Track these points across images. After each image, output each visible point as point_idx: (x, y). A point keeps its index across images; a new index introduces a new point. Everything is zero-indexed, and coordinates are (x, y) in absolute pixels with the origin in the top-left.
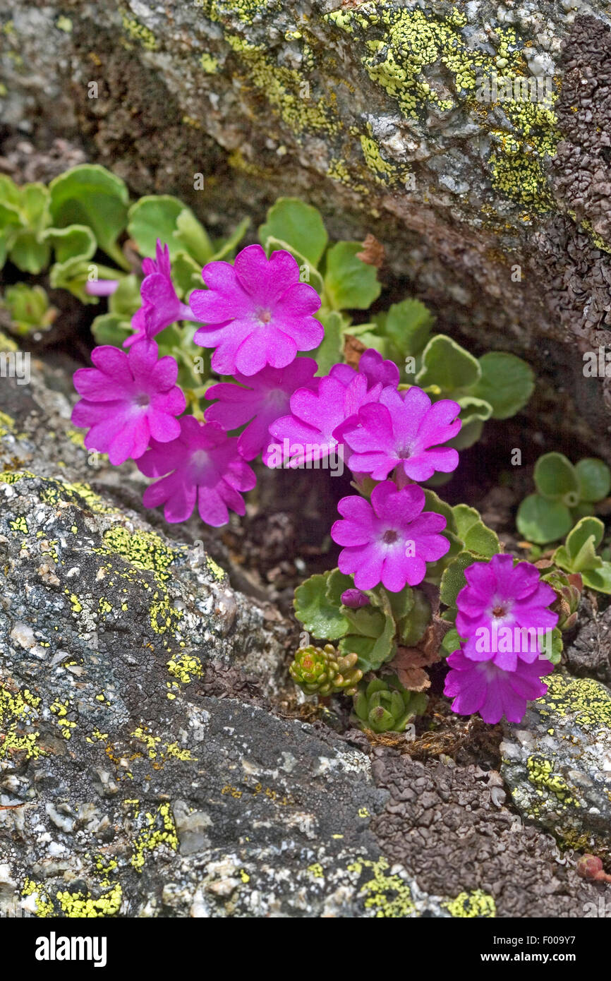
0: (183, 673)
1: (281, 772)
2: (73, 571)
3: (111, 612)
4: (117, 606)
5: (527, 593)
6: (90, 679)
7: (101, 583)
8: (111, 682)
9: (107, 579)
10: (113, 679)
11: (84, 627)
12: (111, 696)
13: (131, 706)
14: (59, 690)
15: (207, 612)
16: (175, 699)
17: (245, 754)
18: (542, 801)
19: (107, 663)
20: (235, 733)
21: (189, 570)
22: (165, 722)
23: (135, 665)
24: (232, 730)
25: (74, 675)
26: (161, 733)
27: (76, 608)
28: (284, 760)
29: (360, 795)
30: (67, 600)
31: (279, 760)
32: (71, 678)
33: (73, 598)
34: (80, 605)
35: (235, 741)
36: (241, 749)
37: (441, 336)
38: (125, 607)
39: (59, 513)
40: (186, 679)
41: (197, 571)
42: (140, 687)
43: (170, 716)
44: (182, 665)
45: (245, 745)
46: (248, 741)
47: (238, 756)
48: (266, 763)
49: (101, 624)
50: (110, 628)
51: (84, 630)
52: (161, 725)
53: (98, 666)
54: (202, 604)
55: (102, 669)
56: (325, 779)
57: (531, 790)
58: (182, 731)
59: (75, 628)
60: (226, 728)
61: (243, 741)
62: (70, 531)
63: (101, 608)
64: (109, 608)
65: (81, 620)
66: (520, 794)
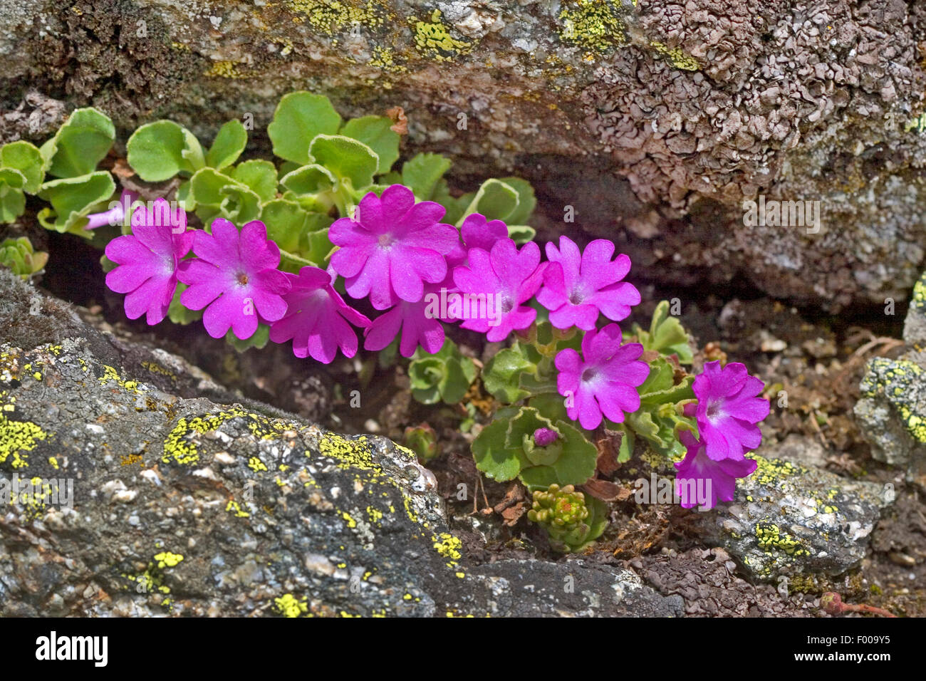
0: (451, 551)
1: (594, 609)
2: (335, 491)
3: (384, 518)
4: (385, 510)
5: (738, 389)
6: (390, 583)
7: (362, 494)
8: (409, 580)
9: (366, 489)
10: (410, 576)
11: (366, 538)
12: (417, 593)
13: (433, 595)
14: (371, 602)
15: (422, 490)
16: (466, 577)
17: (555, 604)
18: (773, 560)
19: (399, 564)
20: (536, 589)
21: (384, 457)
22: (468, 600)
23: (417, 558)
24: (532, 587)
25: (376, 585)
26: (469, 611)
27: (352, 524)
28: (588, 599)
29: (660, 606)
30: (341, 518)
31: (584, 599)
32: (375, 589)
33: (346, 516)
34: (353, 520)
35: (541, 596)
36: (550, 601)
37: (491, 181)
38: (392, 510)
39: (292, 443)
40: (456, 555)
41: (391, 455)
42: (433, 576)
43: (470, 593)
44: (447, 544)
45: (552, 597)
46: (552, 592)
47: (549, 608)
48: (575, 606)
49: (378, 531)
50: (386, 531)
51: (367, 541)
52: (465, 603)
53: (392, 570)
54: (416, 484)
55: (397, 572)
56: (624, 603)
57: (761, 554)
58: (489, 603)
59: (357, 541)
60: (526, 587)
61: (548, 593)
62: (305, 456)
63: (372, 517)
64: (380, 515)
65: (361, 533)
66: (754, 560)
